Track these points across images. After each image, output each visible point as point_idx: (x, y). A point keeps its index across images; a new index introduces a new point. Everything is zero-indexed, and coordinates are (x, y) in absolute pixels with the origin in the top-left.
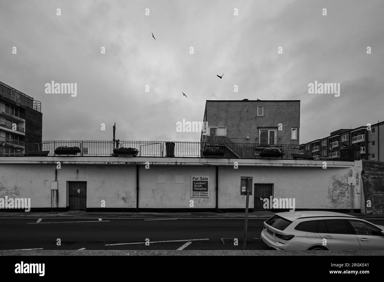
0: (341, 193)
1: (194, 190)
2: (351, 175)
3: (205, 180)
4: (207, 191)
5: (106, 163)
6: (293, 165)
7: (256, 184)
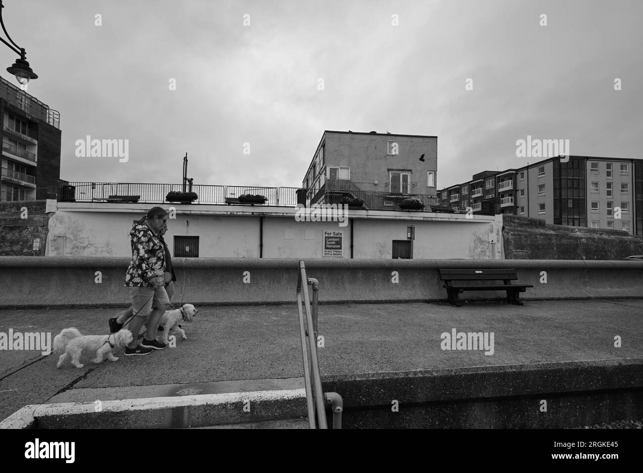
0: (482, 251)
1: (326, 248)
2: (492, 232)
3: (338, 236)
4: (341, 248)
5: (229, 213)
6: (434, 219)
7: (394, 241)
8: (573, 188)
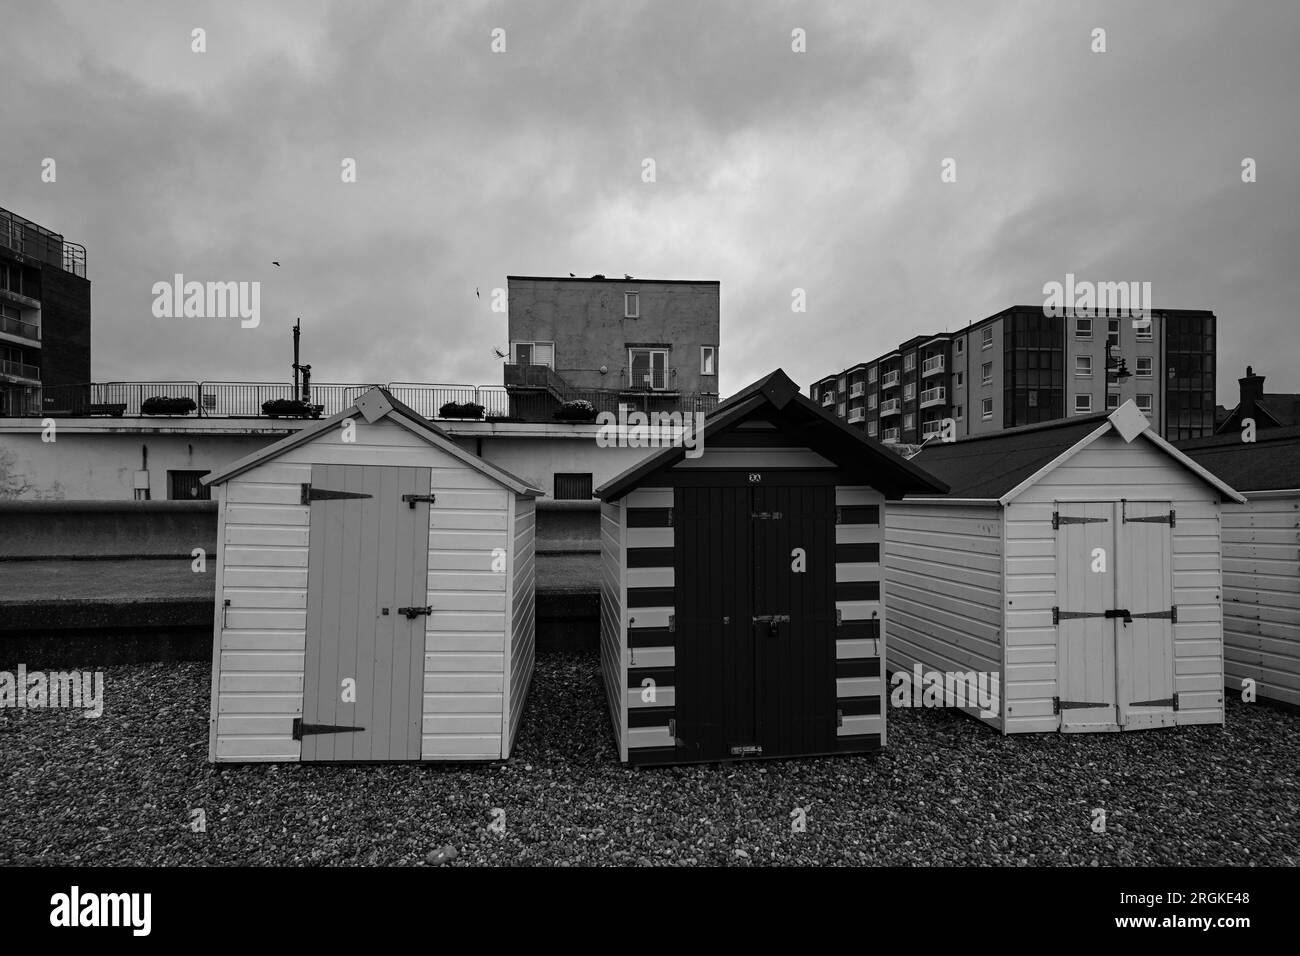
8: (1038, 368)
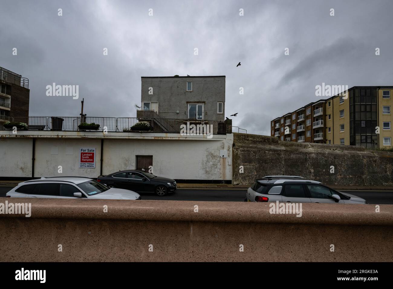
0: (214, 165)
1: (82, 161)
2: (223, 148)
3: (91, 152)
4: (93, 162)
7: (137, 157)
8: (366, 111)
